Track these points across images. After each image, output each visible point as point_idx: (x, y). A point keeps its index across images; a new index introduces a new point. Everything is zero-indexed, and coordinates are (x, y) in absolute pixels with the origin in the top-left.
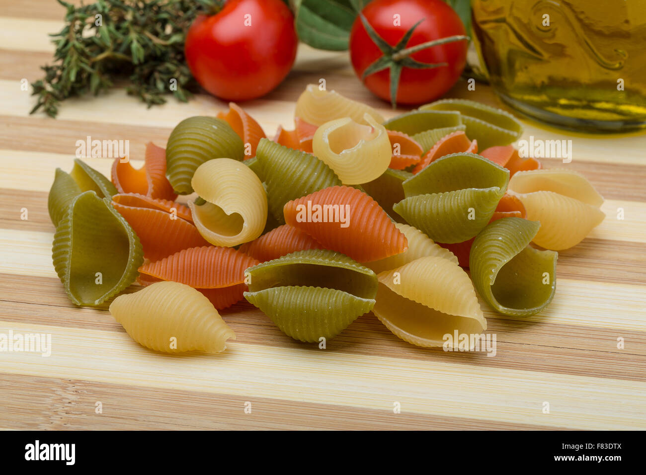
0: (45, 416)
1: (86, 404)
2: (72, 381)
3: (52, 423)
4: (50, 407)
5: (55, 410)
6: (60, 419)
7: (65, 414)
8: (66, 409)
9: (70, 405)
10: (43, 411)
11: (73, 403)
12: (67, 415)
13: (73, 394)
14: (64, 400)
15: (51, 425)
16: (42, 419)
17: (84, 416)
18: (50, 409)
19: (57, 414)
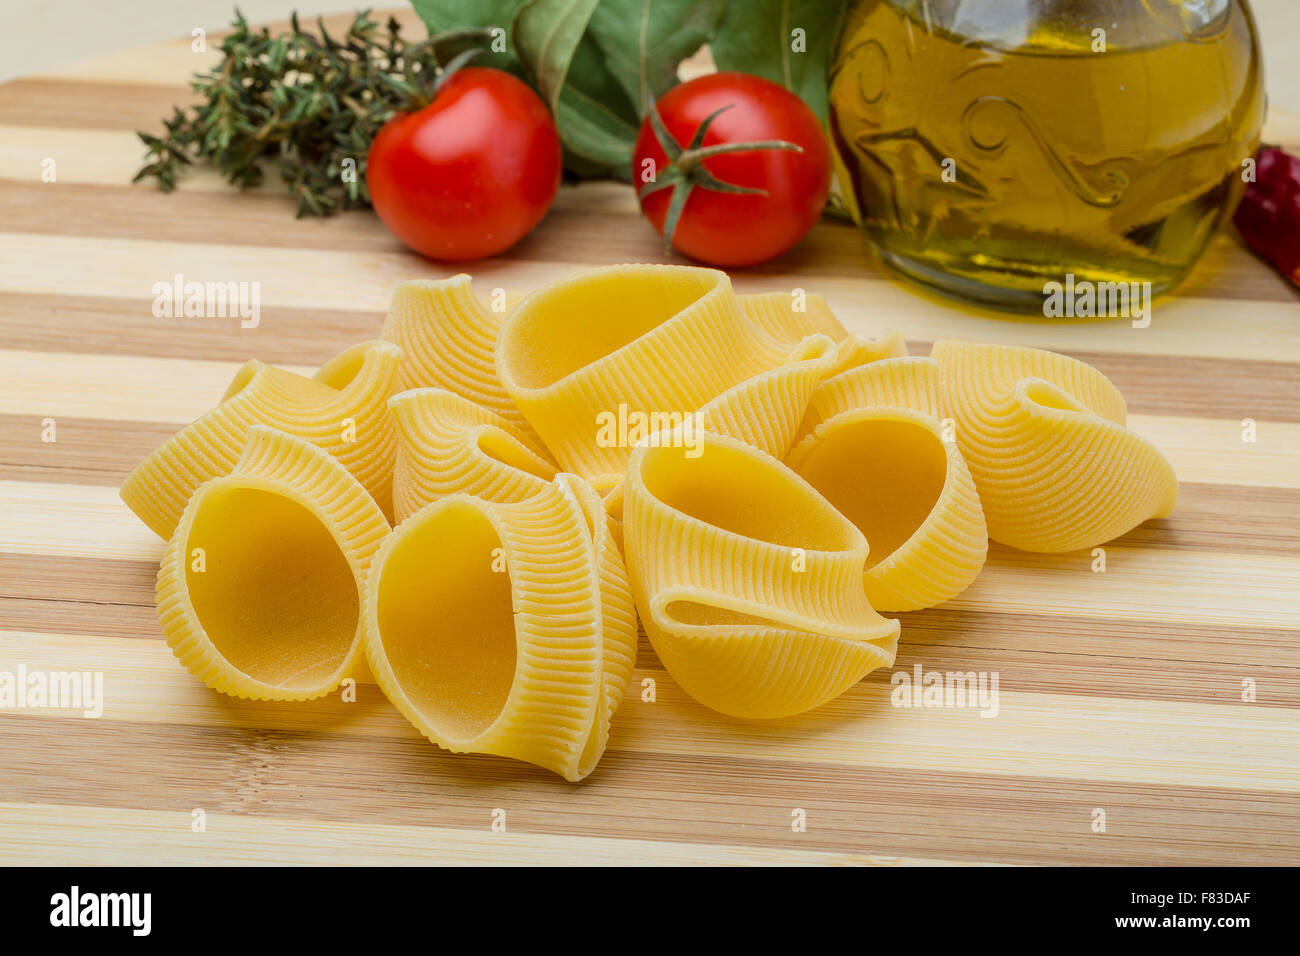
0: (229, 789)
1: (293, 768)
2: (261, 731)
3: (242, 800)
4: (234, 775)
5: (243, 779)
6: (253, 793)
7: (259, 785)
8: (261, 776)
9: (265, 770)
10: (222, 780)
11: (270, 767)
12: (264, 787)
13: (267, 753)
14: (254, 763)
15: (240, 804)
16: (223, 793)
17: (294, 787)
18: (233, 778)
19: (248, 786)
